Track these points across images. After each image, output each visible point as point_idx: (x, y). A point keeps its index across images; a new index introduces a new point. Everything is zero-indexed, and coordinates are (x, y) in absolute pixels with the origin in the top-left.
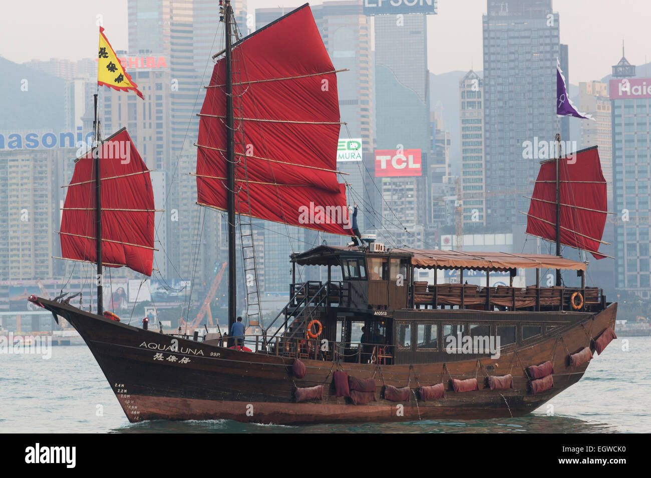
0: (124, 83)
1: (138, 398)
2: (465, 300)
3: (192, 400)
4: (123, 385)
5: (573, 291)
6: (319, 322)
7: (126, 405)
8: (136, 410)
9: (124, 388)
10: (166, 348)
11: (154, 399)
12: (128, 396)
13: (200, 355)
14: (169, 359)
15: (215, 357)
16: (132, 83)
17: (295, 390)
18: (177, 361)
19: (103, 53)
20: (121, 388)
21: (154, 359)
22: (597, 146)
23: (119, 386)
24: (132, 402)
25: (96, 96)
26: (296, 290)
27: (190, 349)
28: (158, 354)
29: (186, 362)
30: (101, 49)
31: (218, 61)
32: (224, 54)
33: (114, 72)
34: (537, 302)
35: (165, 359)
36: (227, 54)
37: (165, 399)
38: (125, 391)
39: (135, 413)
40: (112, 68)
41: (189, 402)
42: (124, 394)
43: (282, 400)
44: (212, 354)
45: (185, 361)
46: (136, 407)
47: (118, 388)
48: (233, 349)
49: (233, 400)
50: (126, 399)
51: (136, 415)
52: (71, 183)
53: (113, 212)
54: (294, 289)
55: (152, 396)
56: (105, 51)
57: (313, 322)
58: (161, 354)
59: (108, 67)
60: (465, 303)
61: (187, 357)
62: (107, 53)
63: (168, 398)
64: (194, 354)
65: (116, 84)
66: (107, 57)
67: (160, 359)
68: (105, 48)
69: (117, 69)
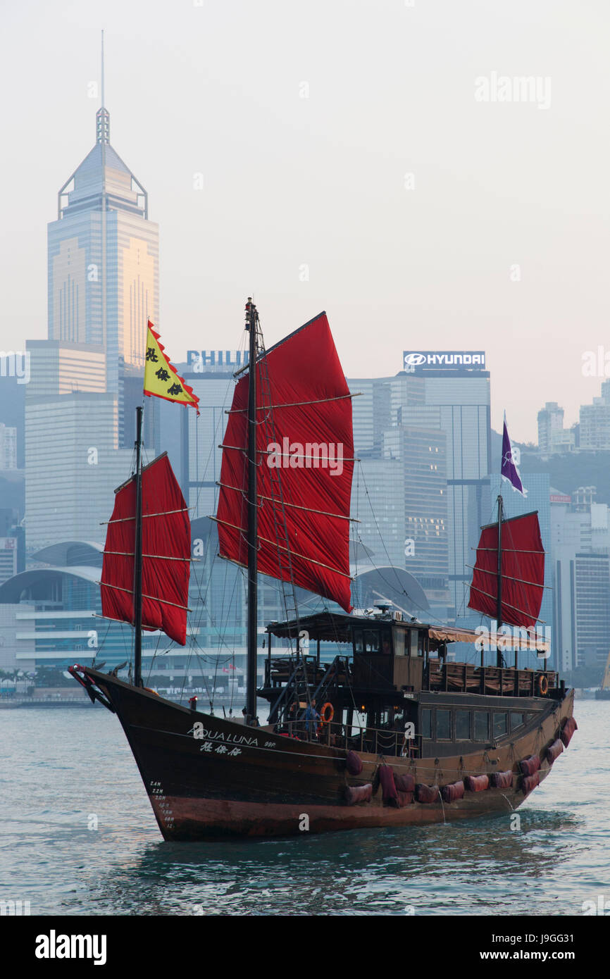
0: (181, 396)
1: (175, 801)
2: (467, 682)
3: (233, 802)
4: (159, 784)
5: (541, 675)
6: (331, 706)
7: (160, 809)
8: (170, 816)
9: (160, 788)
10: (218, 735)
11: (191, 802)
12: (164, 798)
13: (254, 745)
14: (218, 750)
15: (270, 748)
16: (194, 397)
17: (347, 789)
18: (227, 752)
19: (151, 355)
20: (157, 787)
21: (201, 750)
22: (537, 512)
23: (155, 784)
24: (168, 805)
25: (139, 409)
26: (272, 666)
27: (244, 738)
28: (206, 743)
29: (235, 754)
30: (150, 349)
31: (240, 380)
32: (248, 370)
33: (166, 380)
34: (516, 685)
35: (213, 750)
36: (251, 370)
37: (204, 800)
38: (161, 791)
39: (169, 819)
40: (162, 375)
41: (229, 806)
42: (159, 794)
43: (330, 803)
44: (267, 744)
45: (236, 752)
46: (171, 812)
47: (154, 787)
48: (287, 737)
49: (281, 802)
50: (161, 801)
51: (170, 822)
52: (110, 520)
53: (151, 561)
54: (270, 665)
55: (189, 797)
56: (153, 353)
57: (326, 705)
58: (211, 744)
59: (157, 373)
60: (467, 686)
61: (238, 748)
62: (156, 357)
63: (208, 800)
64: (247, 745)
65: (169, 396)
66: (157, 361)
67: (208, 750)
68: (154, 350)
69: (169, 377)
